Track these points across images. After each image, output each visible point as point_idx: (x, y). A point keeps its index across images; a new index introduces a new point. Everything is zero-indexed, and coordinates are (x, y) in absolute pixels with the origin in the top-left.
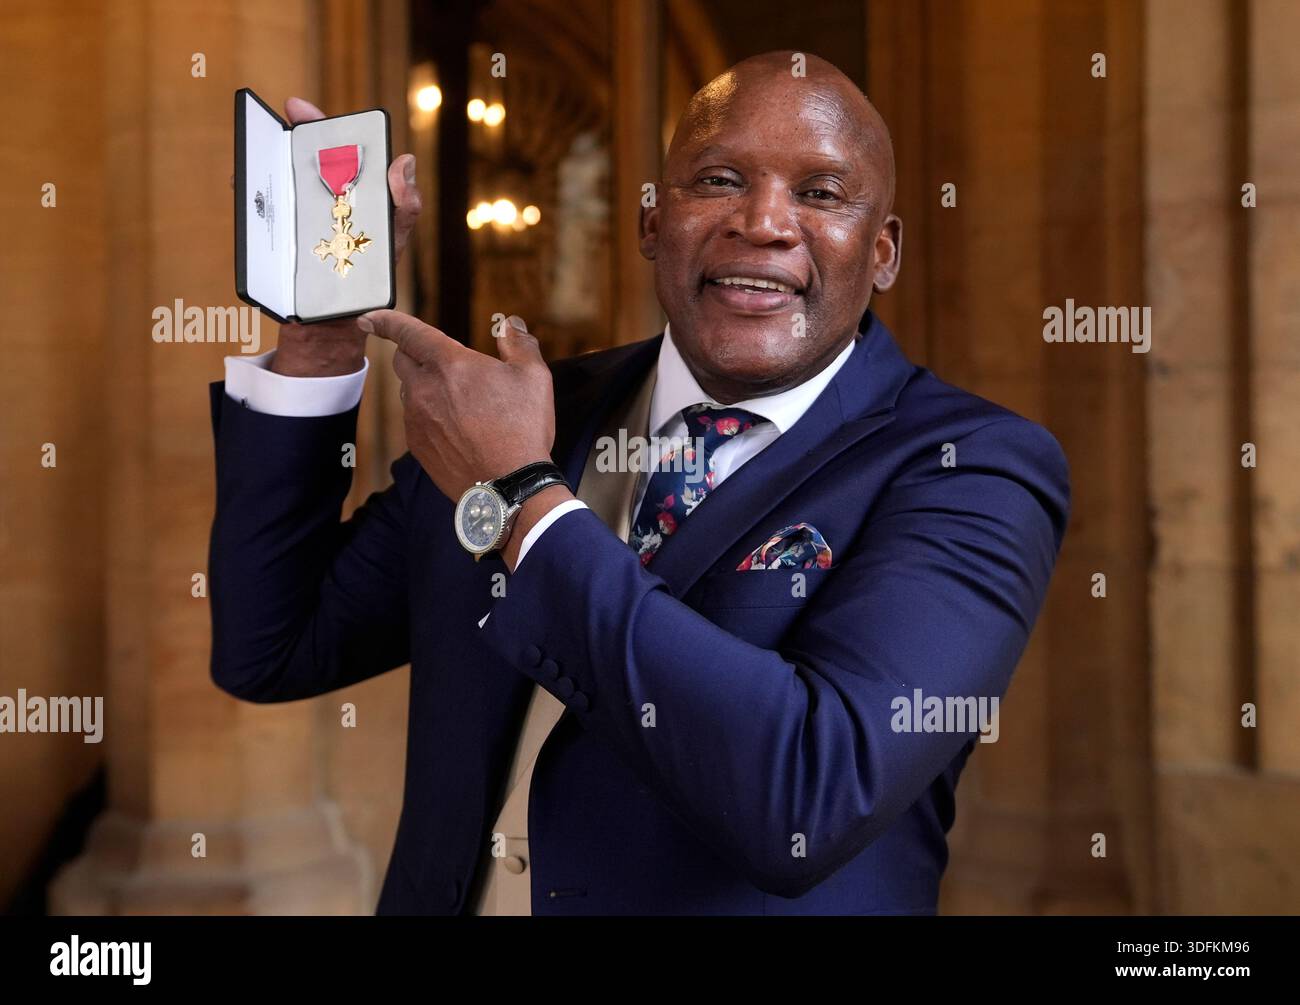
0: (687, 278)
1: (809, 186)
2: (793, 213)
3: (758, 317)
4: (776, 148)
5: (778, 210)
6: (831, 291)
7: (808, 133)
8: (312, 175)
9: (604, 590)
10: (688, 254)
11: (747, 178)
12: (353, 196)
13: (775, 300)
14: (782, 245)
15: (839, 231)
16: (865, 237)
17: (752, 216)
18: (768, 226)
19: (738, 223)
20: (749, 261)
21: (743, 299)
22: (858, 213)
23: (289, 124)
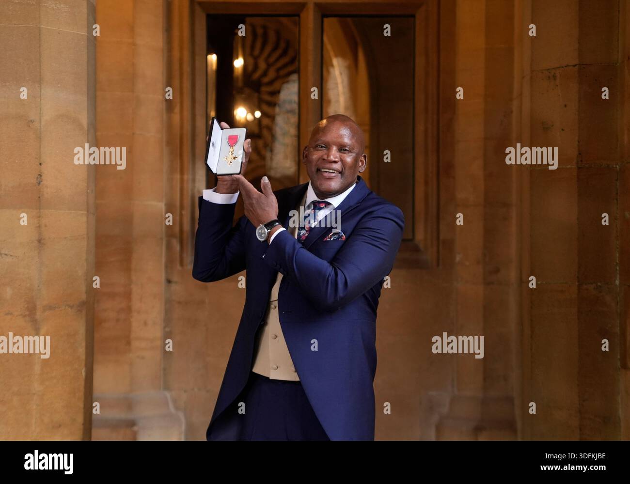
0: (314, 169)
1: (342, 148)
2: (338, 155)
3: (330, 179)
4: (335, 140)
5: (334, 154)
6: (347, 172)
7: (341, 136)
8: (226, 141)
9: (288, 248)
10: (314, 163)
11: (328, 147)
12: (235, 147)
13: (334, 175)
14: (335, 162)
15: (349, 159)
16: (356, 160)
17: (328, 156)
18: (332, 158)
19: (325, 157)
20: (328, 165)
21: (326, 174)
22: (354, 154)
23: (222, 129)
